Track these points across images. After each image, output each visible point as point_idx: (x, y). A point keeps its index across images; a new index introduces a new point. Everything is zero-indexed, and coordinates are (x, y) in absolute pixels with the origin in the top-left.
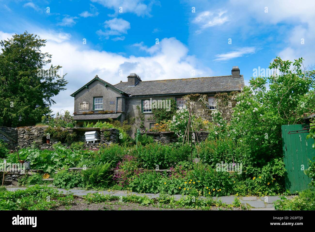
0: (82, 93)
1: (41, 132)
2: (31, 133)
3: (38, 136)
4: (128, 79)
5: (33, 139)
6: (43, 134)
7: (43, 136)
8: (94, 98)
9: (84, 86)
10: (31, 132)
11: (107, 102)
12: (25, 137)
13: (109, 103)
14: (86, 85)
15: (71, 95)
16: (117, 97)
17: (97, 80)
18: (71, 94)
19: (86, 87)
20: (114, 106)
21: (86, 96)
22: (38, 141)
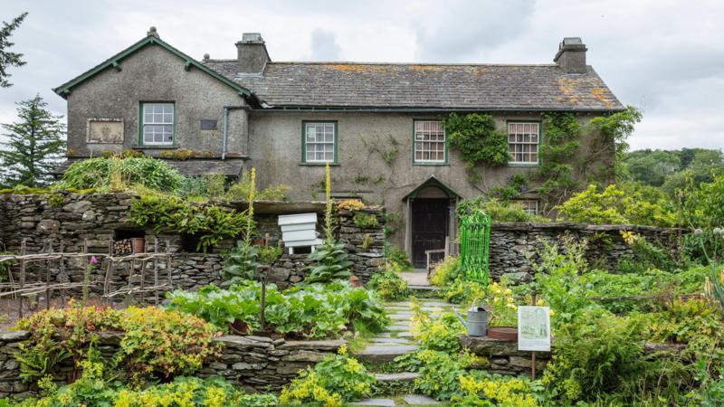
0: (97, 84)
1: (111, 211)
2: (68, 212)
3: (98, 226)
4: (240, 52)
5: (76, 236)
6: (116, 217)
7: (117, 226)
8: (142, 103)
9: (108, 60)
10: (65, 208)
11: (190, 120)
12: (43, 227)
13: (197, 125)
14: (113, 58)
15: (56, 90)
16: (227, 105)
17: (155, 44)
18: (55, 87)
19: (115, 64)
20: (215, 137)
21: (114, 97)
22: (96, 241)
